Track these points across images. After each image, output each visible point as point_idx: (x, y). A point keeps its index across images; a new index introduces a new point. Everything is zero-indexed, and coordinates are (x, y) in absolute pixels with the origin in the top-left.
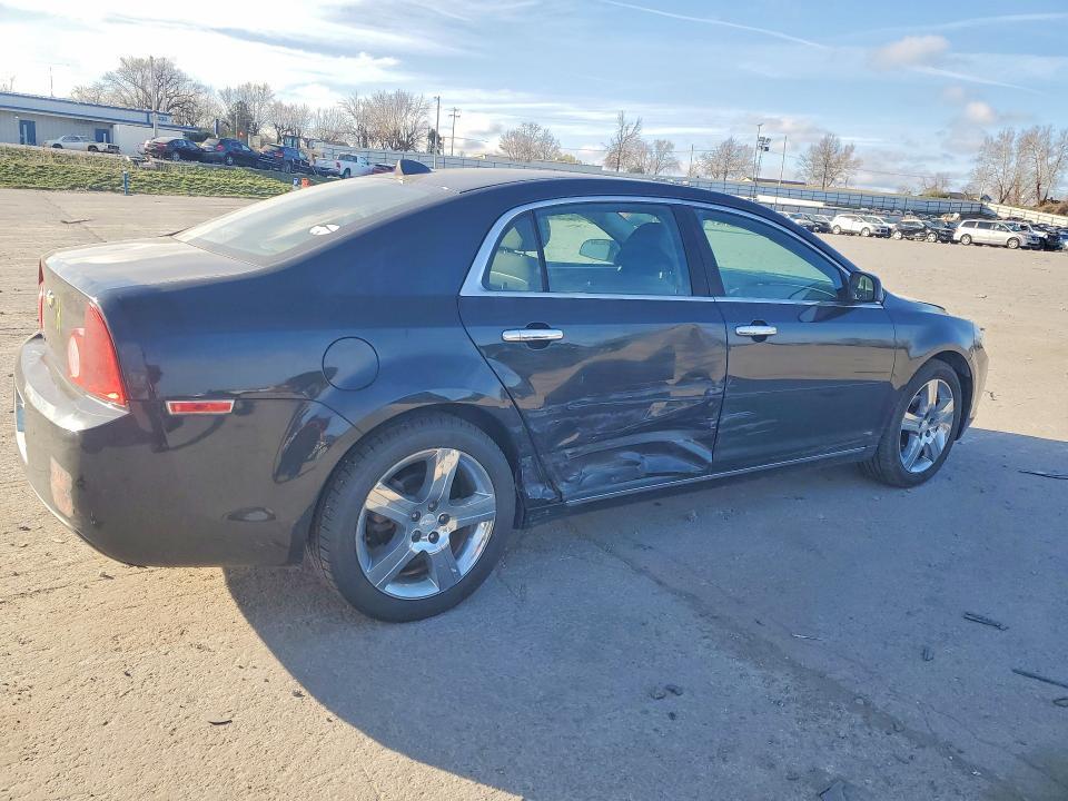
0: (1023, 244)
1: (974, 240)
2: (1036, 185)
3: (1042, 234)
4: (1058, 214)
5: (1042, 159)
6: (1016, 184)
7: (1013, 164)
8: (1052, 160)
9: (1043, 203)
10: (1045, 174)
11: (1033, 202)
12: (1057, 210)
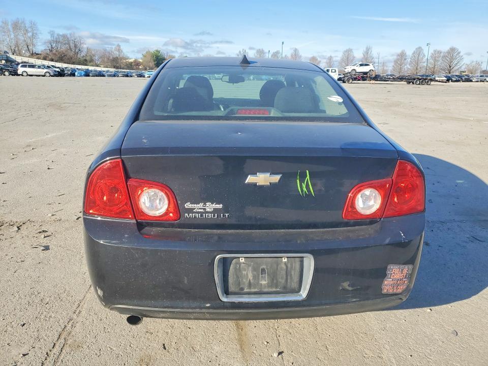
0: (52, 74)
1: (29, 73)
2: (26, 47)
3: (57, 70)
4: (43, 60)
5: (25, 34)
6: (17, 45)
7: (12, 36)
8: (30, 34)
9: (32, 54)
10: (29, 41)
11: (28, 54)
12: (42, 58)
